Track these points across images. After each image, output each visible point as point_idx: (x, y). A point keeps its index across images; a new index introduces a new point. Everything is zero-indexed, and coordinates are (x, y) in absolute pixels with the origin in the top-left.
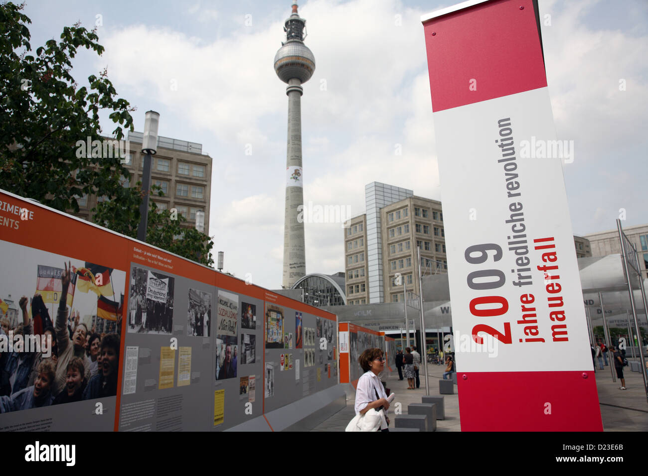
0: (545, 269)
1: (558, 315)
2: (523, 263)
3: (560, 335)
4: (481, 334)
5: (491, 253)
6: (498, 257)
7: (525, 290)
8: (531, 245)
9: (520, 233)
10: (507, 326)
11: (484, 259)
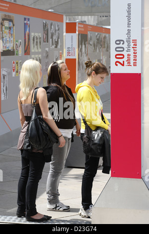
0: (134, 48)
1: (135, 60)
2: (129, 46)
3: (135, 64)
4: (117, 63)
5: (122, 42)
6: (123, 44)
7: (129, 53)
8: (131, 41)
9: (129, 38)
10: (124, 62)
11: (120, 44)
